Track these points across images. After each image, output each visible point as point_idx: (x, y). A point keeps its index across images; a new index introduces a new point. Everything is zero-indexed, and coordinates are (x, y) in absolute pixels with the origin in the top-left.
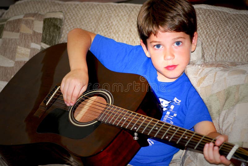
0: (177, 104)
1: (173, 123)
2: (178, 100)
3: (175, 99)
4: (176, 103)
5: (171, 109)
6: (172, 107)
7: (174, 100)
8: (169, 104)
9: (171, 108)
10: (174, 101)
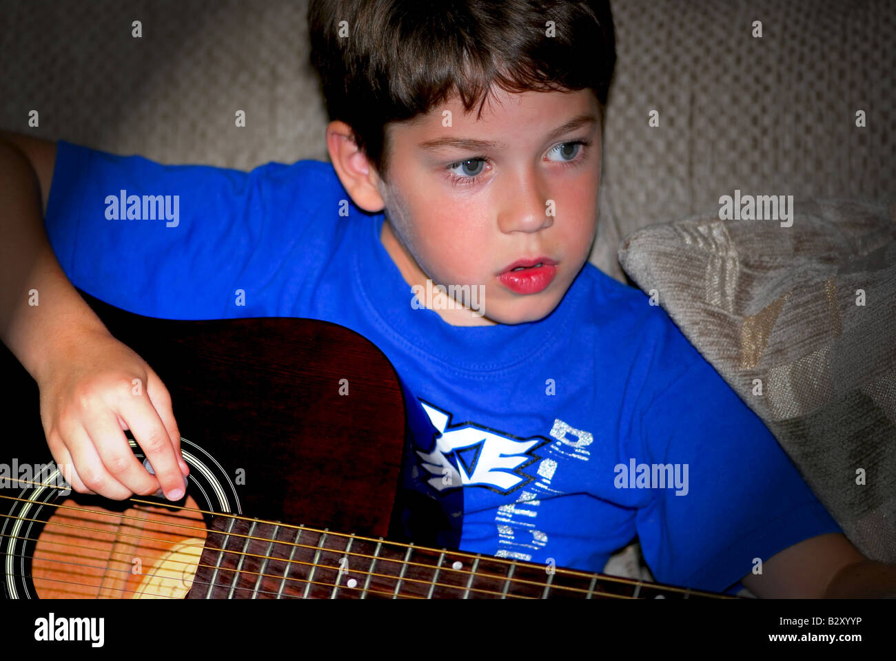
0: (572, 450)
1: (545, 539)
2: (574, 432)
3: (559, 430)
4: (563, 447)
5: (539, 479)
6: (547, 469)
7: (553, 433)
8: (528, 453)
9: (540, 472)
10: (553, 440)
